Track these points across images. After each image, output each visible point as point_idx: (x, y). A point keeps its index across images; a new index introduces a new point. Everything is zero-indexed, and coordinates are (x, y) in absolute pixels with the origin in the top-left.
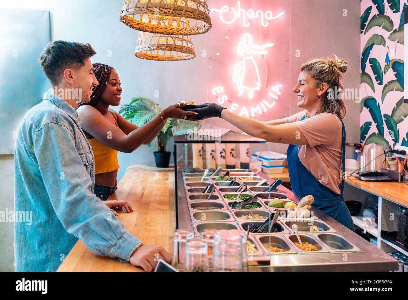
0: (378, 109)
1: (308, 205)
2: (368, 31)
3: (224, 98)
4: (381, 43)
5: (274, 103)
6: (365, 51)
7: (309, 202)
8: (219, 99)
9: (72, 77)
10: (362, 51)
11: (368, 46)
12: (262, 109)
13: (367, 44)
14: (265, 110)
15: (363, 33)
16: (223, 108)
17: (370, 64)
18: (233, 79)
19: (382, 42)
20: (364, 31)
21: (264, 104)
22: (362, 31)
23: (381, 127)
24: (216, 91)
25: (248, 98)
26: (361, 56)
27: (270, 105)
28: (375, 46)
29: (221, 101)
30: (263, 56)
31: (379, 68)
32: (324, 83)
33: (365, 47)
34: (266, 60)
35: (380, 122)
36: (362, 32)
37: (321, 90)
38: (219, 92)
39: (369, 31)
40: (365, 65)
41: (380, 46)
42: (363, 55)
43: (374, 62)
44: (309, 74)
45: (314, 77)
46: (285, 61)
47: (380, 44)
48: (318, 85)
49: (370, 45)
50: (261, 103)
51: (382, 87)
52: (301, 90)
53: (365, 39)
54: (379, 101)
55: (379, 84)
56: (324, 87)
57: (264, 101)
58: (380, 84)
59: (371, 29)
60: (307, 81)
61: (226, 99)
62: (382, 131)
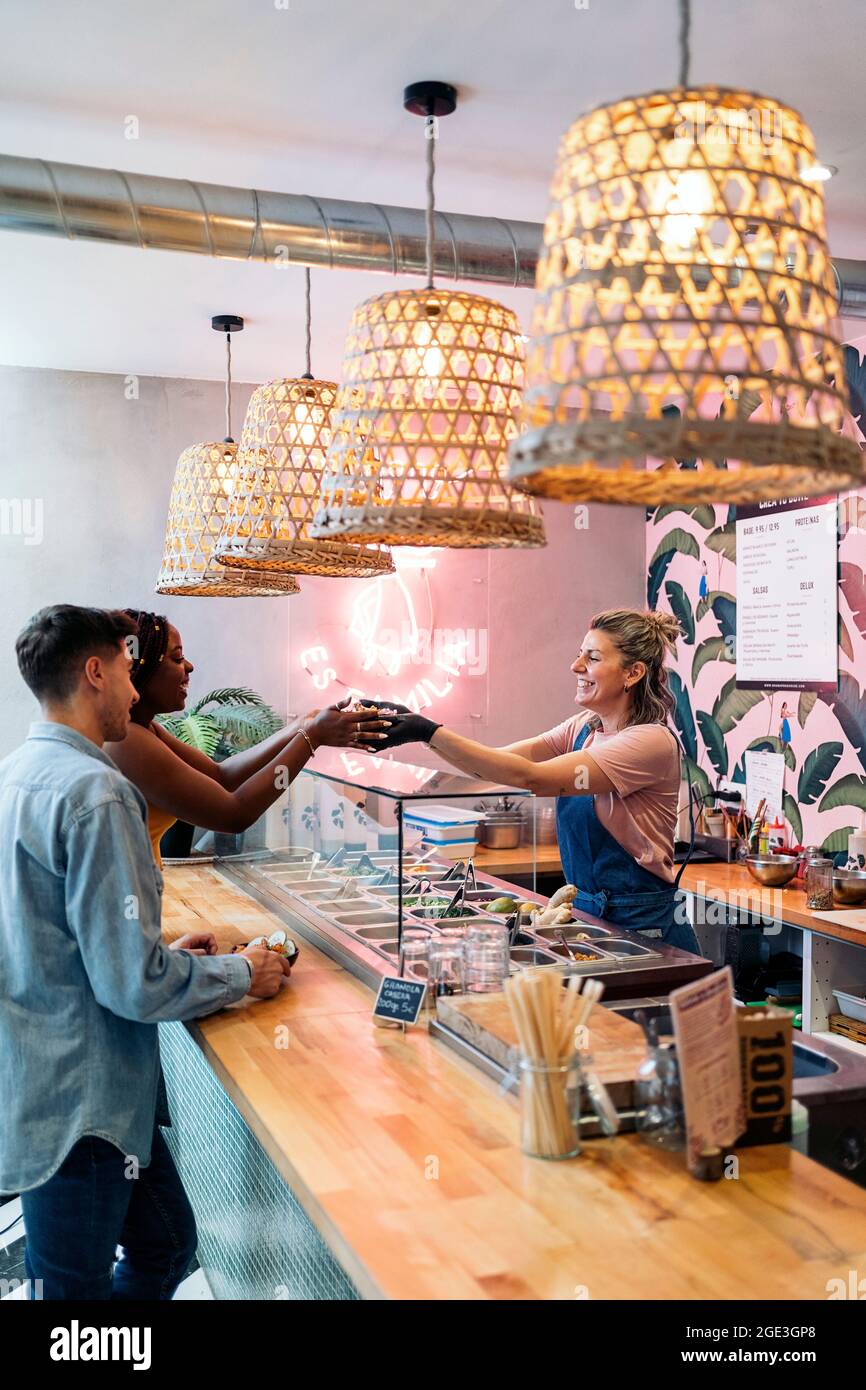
0: (686, 699)
1: (568, 902)
2: (663, 517)
3: (330, 674)
4: (690, 549)
5: (449, 686)
6: (656, 563)
7: (569, 896)
8: (315, 678)
9: (99, 676)
10: (649, 561)
11: (662, 553)
12: (421, 702)
13: (659, 547)
14: (428, 703)
15: (652, 520)
16: (437, 727)
17: (668, 593)
18: (352, 629)
19: (694, 550)
20: (654, 516)
21: (427, 689)
22: (649, 514)
23: (690, 739)
24: (308, 658)
25: (388, 674)
26: (648, 573)
27: (441, 690)
28: (677, 556)
29: (321, 683)
30: (423, 570)
31: (686, 607)
32: (640, 663)
33: (656, 553)
34: (430, 581)
35: (690, 728)
36: (649, 518)
37: (631, 676)
38: (315, 659)
39: (666, 518)
40: (657, 595)
41: (688, 556)
42: (651, 569)
43: (674, 589)
44: (611, 640)
45: (621, 647)
46: (475, 582)
47: (688, 554)
48: (626, 665)
49: (668, 550)
50: (418, 686)
51: (692, 649)
52: (590, 671)
53: (655, 534)
54: (686, 680)
55: (686, 642)
56: (639, 671)
57: (425, 681)
58: (690, 641)
59: (669, 515)
60: (606, 653)
61: (334, 676)
62: (693, 750)
